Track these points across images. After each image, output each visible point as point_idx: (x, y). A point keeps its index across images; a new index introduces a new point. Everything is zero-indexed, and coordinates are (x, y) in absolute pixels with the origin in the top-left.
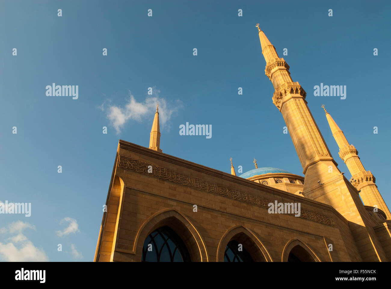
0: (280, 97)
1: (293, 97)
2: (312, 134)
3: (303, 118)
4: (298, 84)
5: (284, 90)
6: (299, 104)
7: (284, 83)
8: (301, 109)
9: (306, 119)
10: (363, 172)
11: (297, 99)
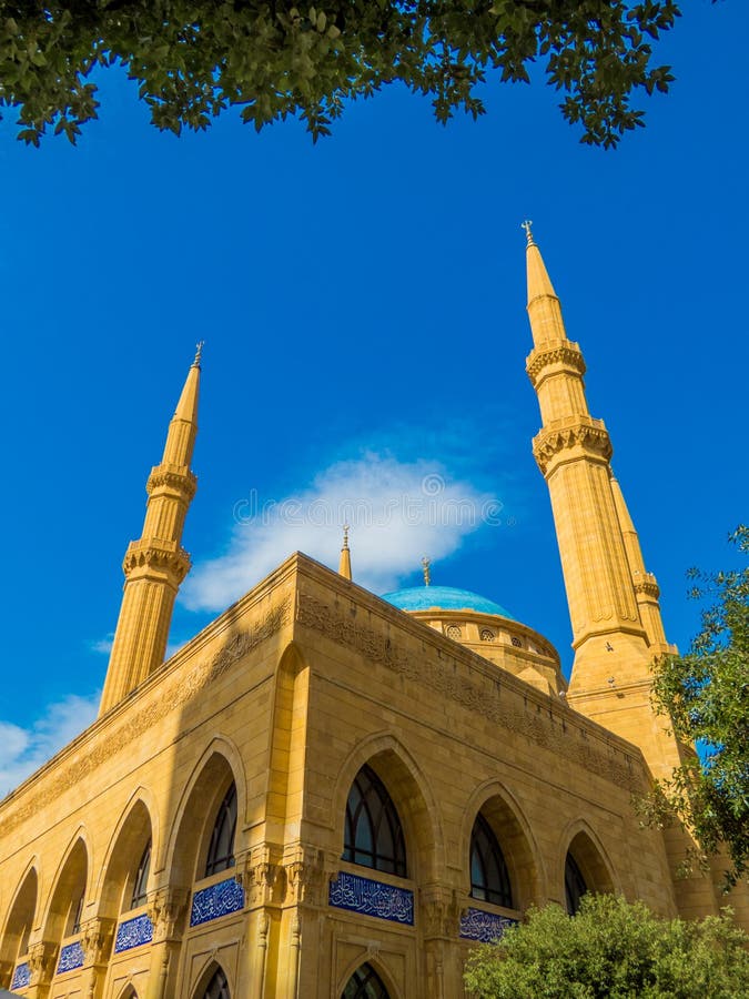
0: (554, 446)
1: (586, 458)
2: (613, 560)
3: (601, 515)
4: (603, 427)
5: (569, 434)
6: (596, 479)
7: (570, 413)
8: (599, 493)
9: (605, 521)
10: (662, 645)
11: (595, 466)
